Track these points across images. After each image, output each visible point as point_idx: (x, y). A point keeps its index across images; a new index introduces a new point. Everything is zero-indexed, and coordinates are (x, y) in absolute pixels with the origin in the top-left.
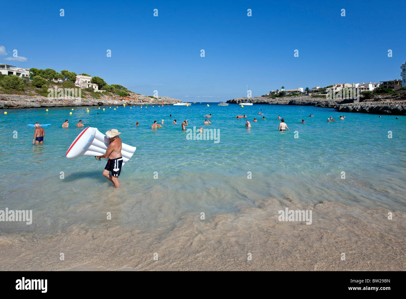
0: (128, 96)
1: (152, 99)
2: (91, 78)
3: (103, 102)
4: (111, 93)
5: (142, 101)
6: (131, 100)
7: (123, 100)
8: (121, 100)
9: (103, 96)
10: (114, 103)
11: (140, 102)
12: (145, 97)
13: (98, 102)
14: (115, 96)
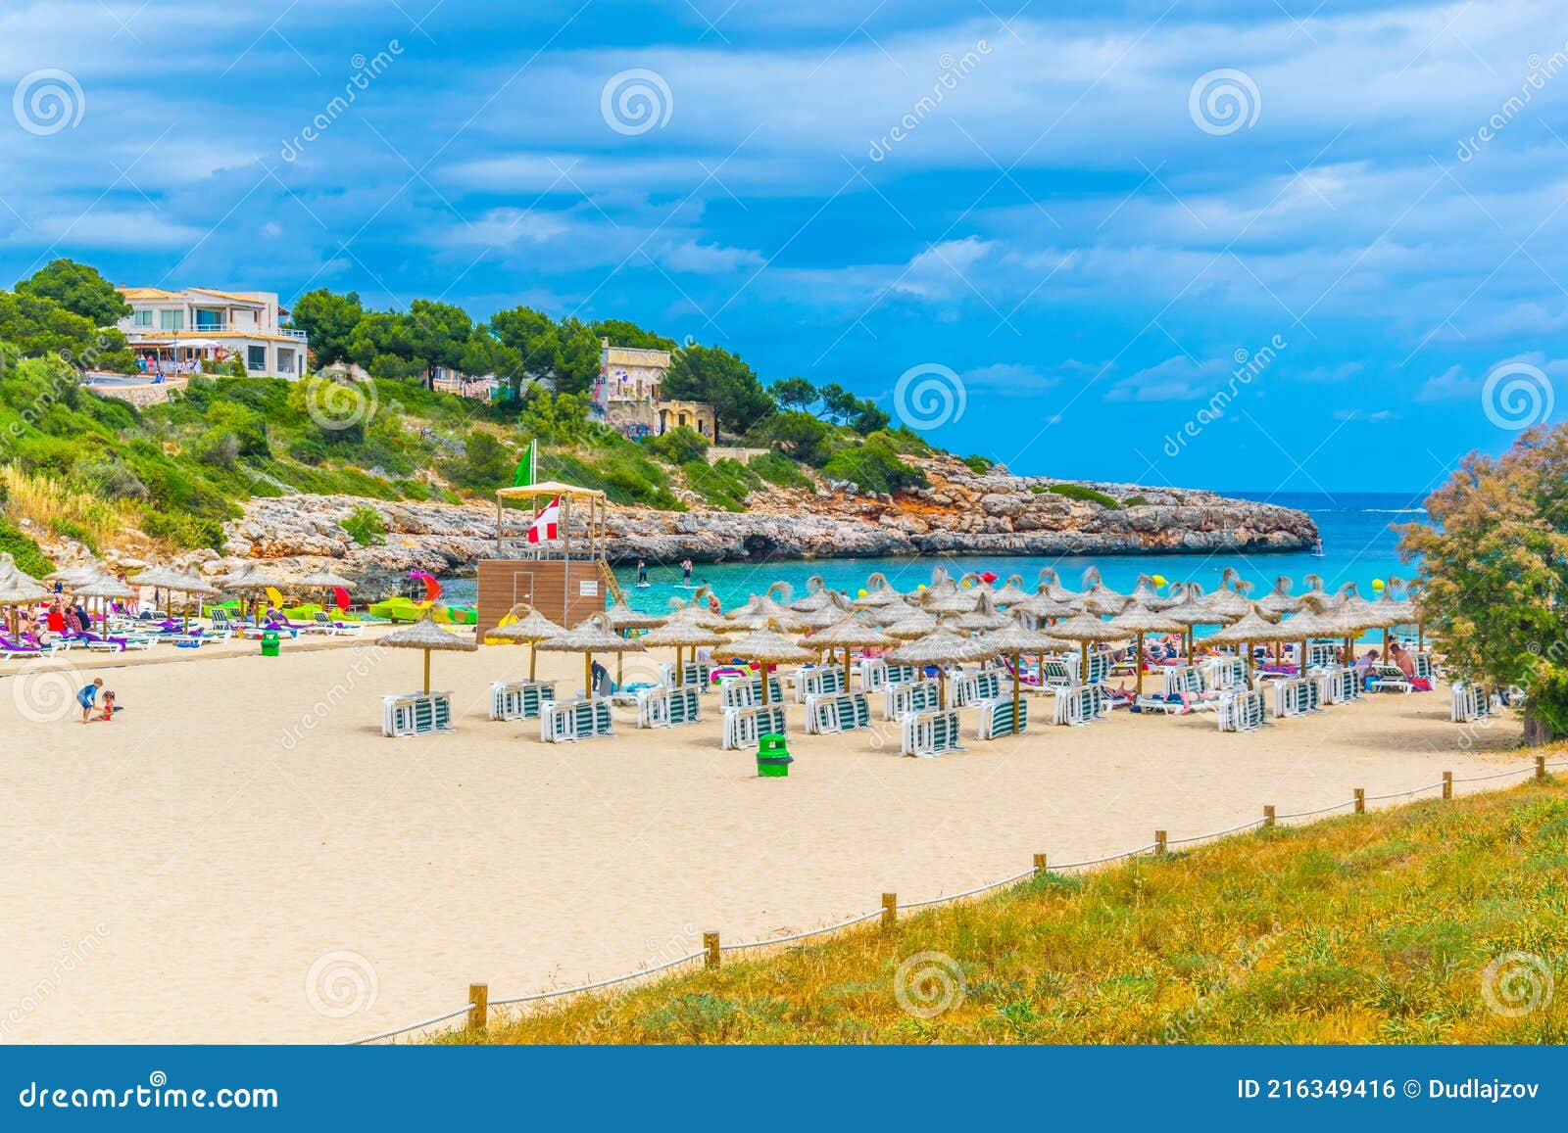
0: (914, 489)
1: (1081, 510)
2: (662, 359)
3: (770, 529)
4: (806, 471)
5: (1009, 527)
6: (933, 514)
7: (885, 519)
8: (873, 515)
9: (759, 489)
10: (836, 541)
11: (1001, 530)
12: (1030, 495)
13: (743, 529)
14: (828, 487)
